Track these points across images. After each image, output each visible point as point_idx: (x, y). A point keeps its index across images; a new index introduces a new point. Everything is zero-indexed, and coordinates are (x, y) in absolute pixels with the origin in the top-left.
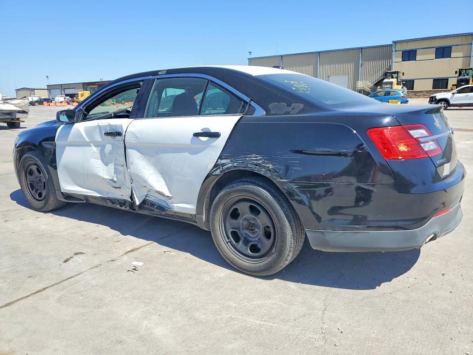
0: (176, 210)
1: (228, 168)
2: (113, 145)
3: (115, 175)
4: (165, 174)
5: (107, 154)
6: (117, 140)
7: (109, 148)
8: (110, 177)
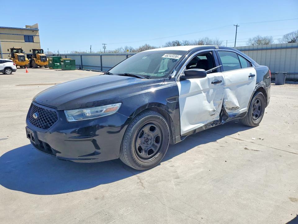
0: (241, 113)
1: (258, 87)
2: (214, 89)
3: (215, 107)
4: (238, 97)
5: (210, 96)
6: (217, 86)
7: (211, 91)
8: (212, 109)
